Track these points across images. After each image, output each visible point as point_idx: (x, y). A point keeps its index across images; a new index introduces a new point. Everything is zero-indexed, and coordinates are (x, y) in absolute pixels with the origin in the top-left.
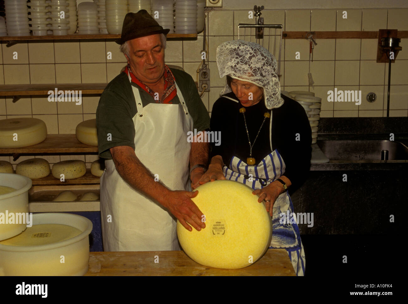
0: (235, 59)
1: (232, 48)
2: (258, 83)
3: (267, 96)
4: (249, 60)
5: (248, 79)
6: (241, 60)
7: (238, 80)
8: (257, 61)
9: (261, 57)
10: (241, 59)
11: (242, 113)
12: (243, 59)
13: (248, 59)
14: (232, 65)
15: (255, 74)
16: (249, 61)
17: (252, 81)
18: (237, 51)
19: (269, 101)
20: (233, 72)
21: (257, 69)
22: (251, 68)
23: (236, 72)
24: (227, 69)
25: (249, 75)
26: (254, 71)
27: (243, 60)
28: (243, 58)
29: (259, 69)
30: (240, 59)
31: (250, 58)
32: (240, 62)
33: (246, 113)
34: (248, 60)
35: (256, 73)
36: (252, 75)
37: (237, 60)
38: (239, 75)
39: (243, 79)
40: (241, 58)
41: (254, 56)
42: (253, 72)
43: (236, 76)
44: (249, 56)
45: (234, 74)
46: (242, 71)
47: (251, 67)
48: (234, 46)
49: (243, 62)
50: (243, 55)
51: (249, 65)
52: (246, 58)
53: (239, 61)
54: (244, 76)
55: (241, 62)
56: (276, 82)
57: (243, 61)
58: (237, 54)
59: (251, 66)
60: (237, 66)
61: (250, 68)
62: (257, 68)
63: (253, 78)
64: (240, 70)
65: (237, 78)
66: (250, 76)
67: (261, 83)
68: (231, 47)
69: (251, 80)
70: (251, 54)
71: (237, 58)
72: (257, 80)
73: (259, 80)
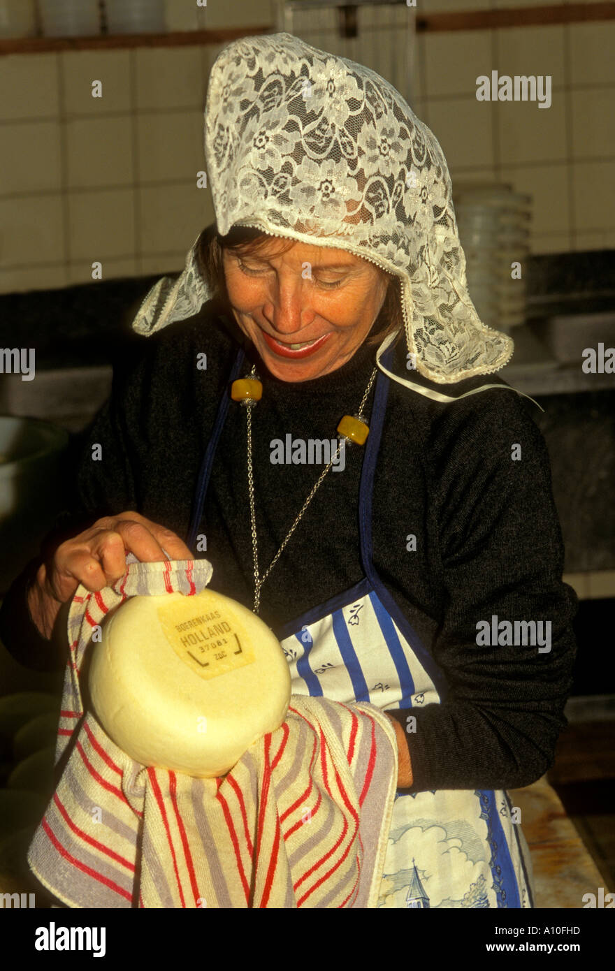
0: (285, 134)
1: (278, 72)
2: (390, 256)
3: (415, 318)
4: (351, 138)
5: (346, 236)
6: (312, 140)
7: (295, 242)
8: (384, 141)
9: (397, 125)
10: (312, 134)
11: (239, 407)
12: (318, 132)
13: (343, 134)
14: (269, 161)
15: (377, 210)
16: (350, 143)
17: (363, 243)
18: (298, 90)
19: (427, 342)
20: (272, 203)
21: (386, 186)
22: (360, 177)
23: (289, 202)
24: (246, 187)
25: (351, 214)
26: (371, 195)
27: (319, 137)
28: (319, 128)
29: (390, 181)
30: (303, 132)
31: (353, 126)
32: (306, 148)
33: (259, 407)
34: (344, 139)
35: (381, 205)
36: (365, 216)
37: (293, 137)
38: (306, 216)
39: (322, 235)
40: (309, 128)
41: (367, 116)
42: (368, 198)
43: (285, 223)
44: (346, 118)
45: (275, 214)
46: (319, 194)
47: (362, 171)
48: (286, 62)
49: (322, 150)
50: (321, 113)
51: (353, 164)
52: (333, 126)
53: (302, 140)
54: (327, 223)
55: (313, 146)
56: (448, 249)
57: (321, 145)
58: (298, 106)
59: (360, 165)
60: (296, 168)
61: (356, 177)
62: (384, 177)
63: (366, 230)
64: (309, 191)
65: (289, 232)
66: (352, 220)
67: (402, 251)
68: (273, 68)
69: (360, 239)
70: (353, 104)
71: (291, 127)
72: (385, 239)
73: (396, 238)
